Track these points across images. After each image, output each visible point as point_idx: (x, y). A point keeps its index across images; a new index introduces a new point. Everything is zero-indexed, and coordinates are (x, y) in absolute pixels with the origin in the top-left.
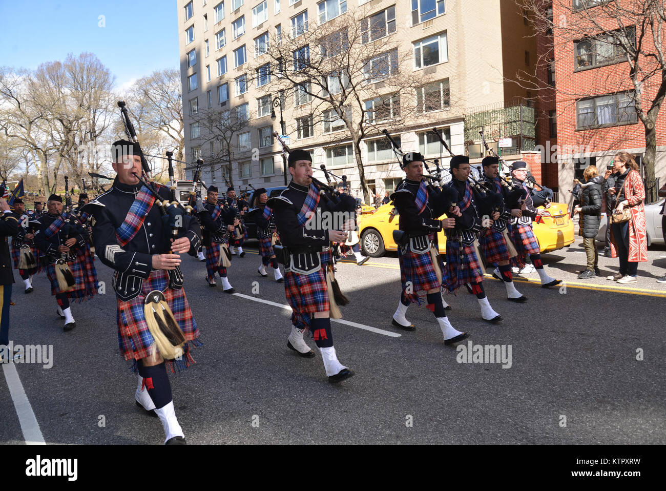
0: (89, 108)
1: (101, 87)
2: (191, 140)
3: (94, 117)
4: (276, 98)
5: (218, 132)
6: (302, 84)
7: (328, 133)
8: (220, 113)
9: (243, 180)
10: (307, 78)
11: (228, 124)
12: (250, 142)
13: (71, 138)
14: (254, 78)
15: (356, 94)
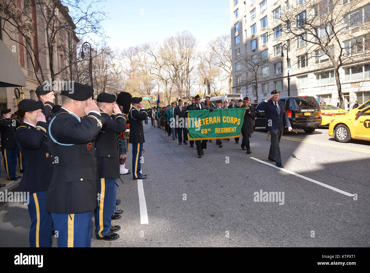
0: (186, 58)
1: (192, 47)
2: (236, 72)
3: (188, 62)
4: (284, 45)
5: (250, 67)
6: (301, 35)
7: (317, 64)
8: (252, 56)
9: (264, 94)
10: (304, 31)
11: (256, 62)
12: (269, 72)
13: (177, 73)
14: (270, 34)
15: (337, 38)
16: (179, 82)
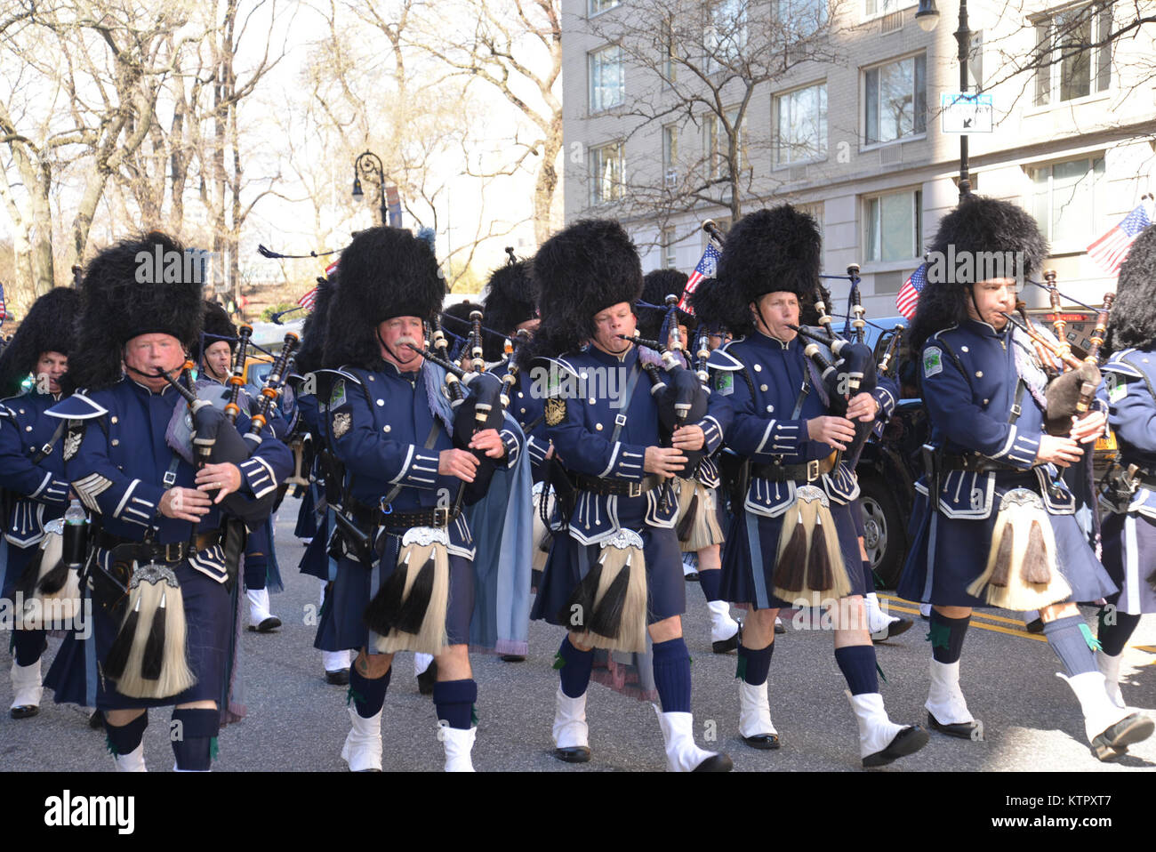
2: (589, 117)
5: (694, 85)
11: (733, 51)
12: (824, 126)
13: (141, 103)
16: (156, 172)
